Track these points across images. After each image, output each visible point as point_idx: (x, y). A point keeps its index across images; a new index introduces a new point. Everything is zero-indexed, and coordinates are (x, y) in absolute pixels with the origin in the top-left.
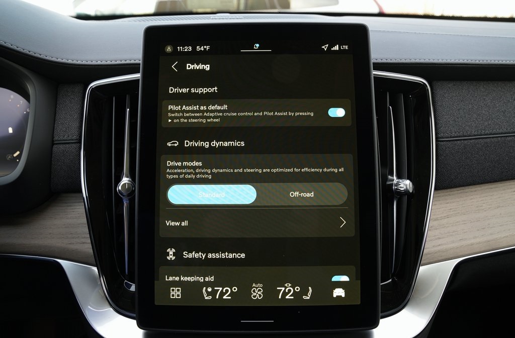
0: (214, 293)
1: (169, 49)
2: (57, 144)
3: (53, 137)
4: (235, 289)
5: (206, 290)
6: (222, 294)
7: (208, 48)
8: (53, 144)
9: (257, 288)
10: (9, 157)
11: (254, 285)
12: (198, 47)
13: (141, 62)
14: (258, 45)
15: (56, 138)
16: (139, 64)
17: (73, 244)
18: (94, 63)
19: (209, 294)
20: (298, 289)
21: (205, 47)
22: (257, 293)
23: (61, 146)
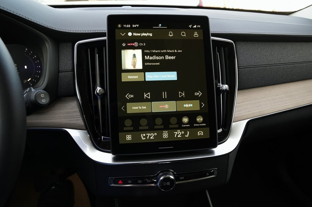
0: (146, 136)
1: (120, 26)
2: (61, 72)
3: (59, 69)
4: (156, 134)
5: (143, 135)
6: (150, 137)
7: (138, 26)
8: (59, 72)
9: (165, 133)
10: (25, 81)
11: (164, 132)
12: (133, 25)
13: (106, 32)
14: (160, 25)
15: (60, 69)
16: (106, 33)
17: (72, 121)
18: (79, 32)
19: (144, 137)
20: (183, 132)
21: (137, 25)
22: (165, 135)
23: (63, 73)
